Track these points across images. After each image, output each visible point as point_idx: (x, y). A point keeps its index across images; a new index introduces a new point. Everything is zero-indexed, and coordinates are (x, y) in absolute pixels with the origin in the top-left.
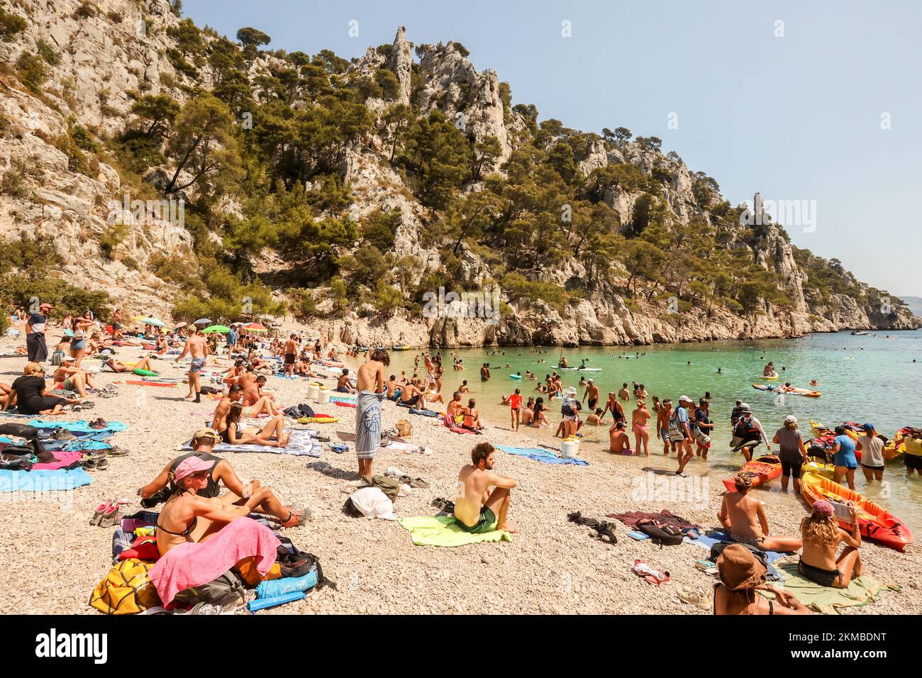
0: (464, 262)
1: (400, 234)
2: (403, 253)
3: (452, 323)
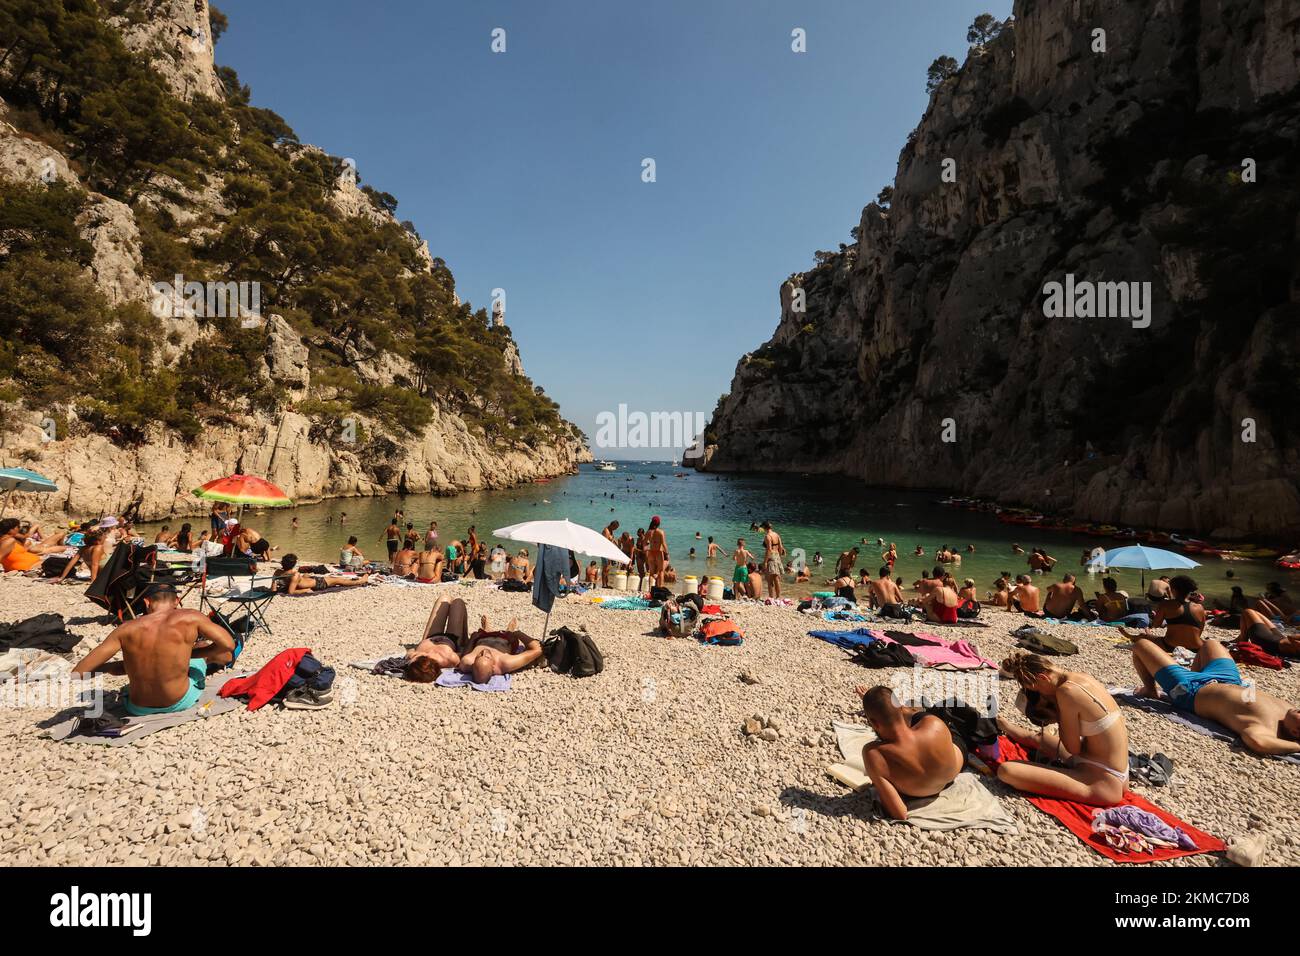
1: (109, 246)
2: (119, 291)
3: (289, 456)
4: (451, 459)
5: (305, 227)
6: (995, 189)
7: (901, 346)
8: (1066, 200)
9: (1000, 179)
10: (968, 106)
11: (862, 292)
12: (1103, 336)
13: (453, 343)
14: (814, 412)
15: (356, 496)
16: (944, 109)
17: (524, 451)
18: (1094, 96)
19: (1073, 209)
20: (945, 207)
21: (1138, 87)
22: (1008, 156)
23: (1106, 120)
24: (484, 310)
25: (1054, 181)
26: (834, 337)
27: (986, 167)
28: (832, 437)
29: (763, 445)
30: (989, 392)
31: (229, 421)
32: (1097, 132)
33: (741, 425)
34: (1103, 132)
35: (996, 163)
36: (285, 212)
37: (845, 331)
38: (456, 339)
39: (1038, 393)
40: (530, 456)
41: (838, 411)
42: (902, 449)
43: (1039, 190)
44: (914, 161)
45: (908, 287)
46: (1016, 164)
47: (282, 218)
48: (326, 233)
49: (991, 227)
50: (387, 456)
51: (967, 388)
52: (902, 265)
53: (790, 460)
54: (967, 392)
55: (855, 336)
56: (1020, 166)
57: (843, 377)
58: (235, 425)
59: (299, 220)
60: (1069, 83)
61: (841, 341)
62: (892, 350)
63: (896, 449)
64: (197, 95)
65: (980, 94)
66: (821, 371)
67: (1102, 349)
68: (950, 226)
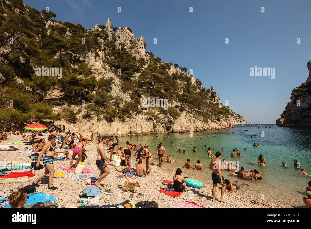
0: (141, 99)
1: (114, 87)
2: (116, 94)
3: (139, 124)
4: (186, 124)
15: (161, 133)
17: (215, 122)
24: (209, 89)
29: (306, 117)
31: (131, 117)
33: (295, 111)
40: (217, 123)
50: (170, 124)
58: (132, 118)
64: (141, 58)
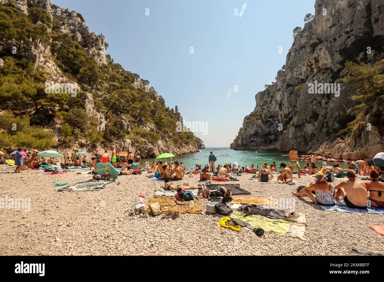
0: (123, 121)
1: (88, 103)
2: (90, 113)
5: (128, 94)
6: (312, 65)
7: (290, 111)
8: (334, 66)
9: (313, 62)
10: (305, 40)
11: (279, 96)
12: (346, 105)
13: (164, 119)
14: (267, 131)
16: (298, 42)
18: (340, 36)
19: (336, 68)
20: (301, 70)
21: (354, 31)
22: (315, 55)
23: (344, 42)
24: (173, 108)
25: (330, 61)
26: (272, 109)
27: (309, 59)
28: (273, 138)
29: (252, 141)
30: (314, 123)
32: (342, 45)
33: (245, 136)
34: (344, 45)
35: (312, 57)
36: (123, 91)
37: (274, 107)
38: (165, 118)
39: (327, 123)
41: (274, 131)
42: (290, 141)
43: (326, 64)
44: (291, 57)
45: (291, 94)
46: (318, 57)
47: (123, 93)
48: (133, 95)
49: (312, 76)
51: (307, 122)
52: (289, 88)
53: (260, 146)
54: (308, 124)
55: (277, 109)
56: (319, 58)
57: (275, 121)
59: (127, 92)
60: (333, 32)
61: (274, 110)
62: (288, 112)
63: (288, 141)
64: (102, 64)
65: (309, 36)
66: (268, 119)
67: (346, 109)
68: (303, 75)
